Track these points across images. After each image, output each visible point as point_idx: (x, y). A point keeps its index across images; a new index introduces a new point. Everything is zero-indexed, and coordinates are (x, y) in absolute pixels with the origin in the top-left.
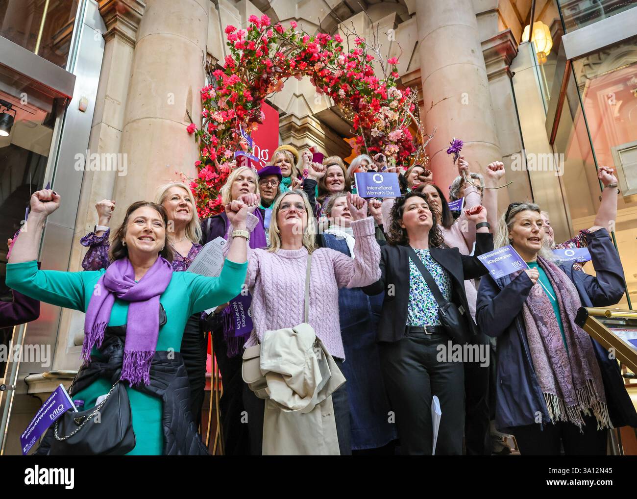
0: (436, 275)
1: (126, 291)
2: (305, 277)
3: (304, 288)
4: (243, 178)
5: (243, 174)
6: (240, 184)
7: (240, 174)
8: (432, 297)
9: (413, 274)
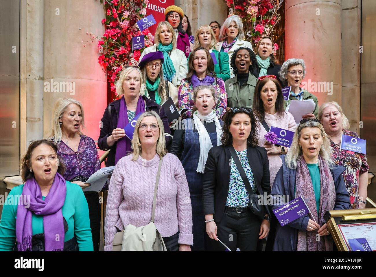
0: (250, 176)
1: (41, 210)
2: (155, 182)
3: (153, 191)
4: (130, 78)
5: (130, 75)
6: (128, 83)
7: (129, 76)
8: (245, 190)
9: (233, 176)
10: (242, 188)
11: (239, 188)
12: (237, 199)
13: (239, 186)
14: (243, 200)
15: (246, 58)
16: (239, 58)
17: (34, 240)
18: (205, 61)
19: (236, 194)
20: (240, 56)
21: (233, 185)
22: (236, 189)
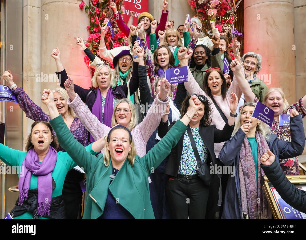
0: (198, 145)
9: (186, 144)
10: (192, 156)
11: (189, 155)
12: (187, 165)
13: (189, 153)
14: (192, 167)
15: (202, 54)
16: (196, 54)
17: (30, 193)
18: (167, 56)
19: (187, 161)
20: (197, 53)
21: (185, 152)
22: (187, 156)
